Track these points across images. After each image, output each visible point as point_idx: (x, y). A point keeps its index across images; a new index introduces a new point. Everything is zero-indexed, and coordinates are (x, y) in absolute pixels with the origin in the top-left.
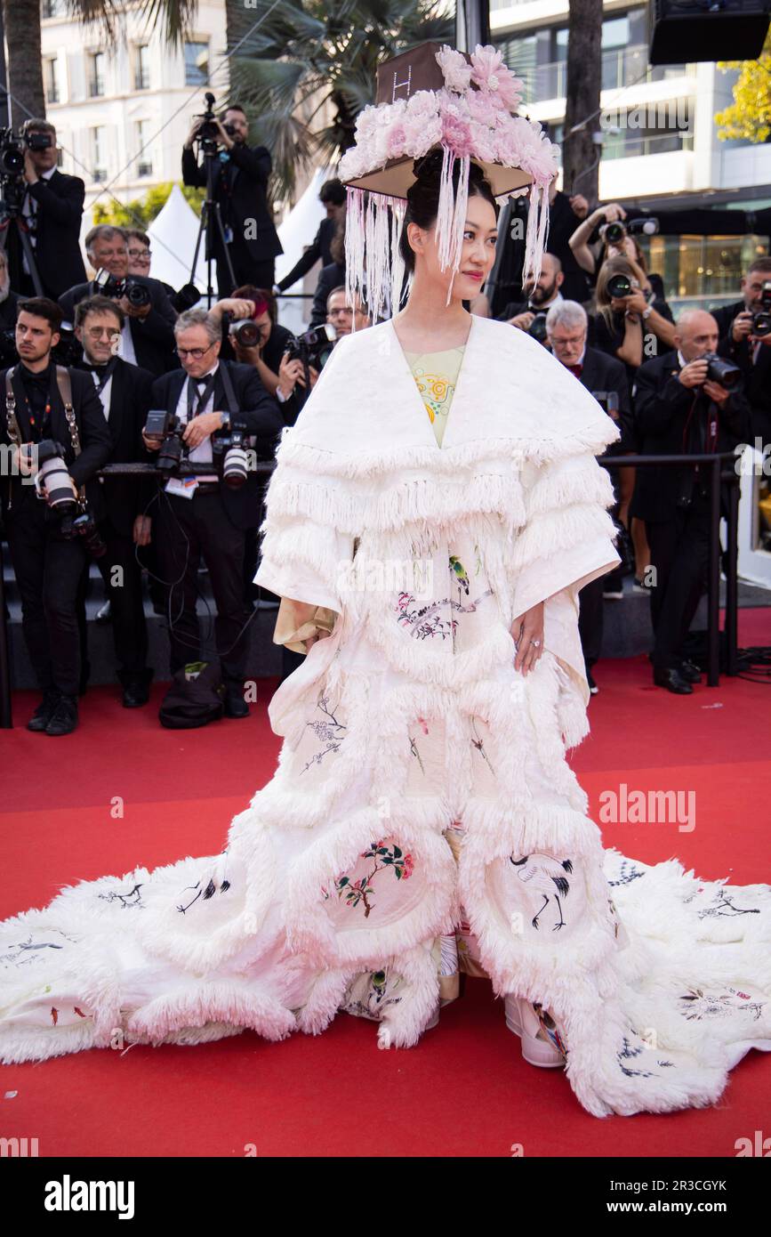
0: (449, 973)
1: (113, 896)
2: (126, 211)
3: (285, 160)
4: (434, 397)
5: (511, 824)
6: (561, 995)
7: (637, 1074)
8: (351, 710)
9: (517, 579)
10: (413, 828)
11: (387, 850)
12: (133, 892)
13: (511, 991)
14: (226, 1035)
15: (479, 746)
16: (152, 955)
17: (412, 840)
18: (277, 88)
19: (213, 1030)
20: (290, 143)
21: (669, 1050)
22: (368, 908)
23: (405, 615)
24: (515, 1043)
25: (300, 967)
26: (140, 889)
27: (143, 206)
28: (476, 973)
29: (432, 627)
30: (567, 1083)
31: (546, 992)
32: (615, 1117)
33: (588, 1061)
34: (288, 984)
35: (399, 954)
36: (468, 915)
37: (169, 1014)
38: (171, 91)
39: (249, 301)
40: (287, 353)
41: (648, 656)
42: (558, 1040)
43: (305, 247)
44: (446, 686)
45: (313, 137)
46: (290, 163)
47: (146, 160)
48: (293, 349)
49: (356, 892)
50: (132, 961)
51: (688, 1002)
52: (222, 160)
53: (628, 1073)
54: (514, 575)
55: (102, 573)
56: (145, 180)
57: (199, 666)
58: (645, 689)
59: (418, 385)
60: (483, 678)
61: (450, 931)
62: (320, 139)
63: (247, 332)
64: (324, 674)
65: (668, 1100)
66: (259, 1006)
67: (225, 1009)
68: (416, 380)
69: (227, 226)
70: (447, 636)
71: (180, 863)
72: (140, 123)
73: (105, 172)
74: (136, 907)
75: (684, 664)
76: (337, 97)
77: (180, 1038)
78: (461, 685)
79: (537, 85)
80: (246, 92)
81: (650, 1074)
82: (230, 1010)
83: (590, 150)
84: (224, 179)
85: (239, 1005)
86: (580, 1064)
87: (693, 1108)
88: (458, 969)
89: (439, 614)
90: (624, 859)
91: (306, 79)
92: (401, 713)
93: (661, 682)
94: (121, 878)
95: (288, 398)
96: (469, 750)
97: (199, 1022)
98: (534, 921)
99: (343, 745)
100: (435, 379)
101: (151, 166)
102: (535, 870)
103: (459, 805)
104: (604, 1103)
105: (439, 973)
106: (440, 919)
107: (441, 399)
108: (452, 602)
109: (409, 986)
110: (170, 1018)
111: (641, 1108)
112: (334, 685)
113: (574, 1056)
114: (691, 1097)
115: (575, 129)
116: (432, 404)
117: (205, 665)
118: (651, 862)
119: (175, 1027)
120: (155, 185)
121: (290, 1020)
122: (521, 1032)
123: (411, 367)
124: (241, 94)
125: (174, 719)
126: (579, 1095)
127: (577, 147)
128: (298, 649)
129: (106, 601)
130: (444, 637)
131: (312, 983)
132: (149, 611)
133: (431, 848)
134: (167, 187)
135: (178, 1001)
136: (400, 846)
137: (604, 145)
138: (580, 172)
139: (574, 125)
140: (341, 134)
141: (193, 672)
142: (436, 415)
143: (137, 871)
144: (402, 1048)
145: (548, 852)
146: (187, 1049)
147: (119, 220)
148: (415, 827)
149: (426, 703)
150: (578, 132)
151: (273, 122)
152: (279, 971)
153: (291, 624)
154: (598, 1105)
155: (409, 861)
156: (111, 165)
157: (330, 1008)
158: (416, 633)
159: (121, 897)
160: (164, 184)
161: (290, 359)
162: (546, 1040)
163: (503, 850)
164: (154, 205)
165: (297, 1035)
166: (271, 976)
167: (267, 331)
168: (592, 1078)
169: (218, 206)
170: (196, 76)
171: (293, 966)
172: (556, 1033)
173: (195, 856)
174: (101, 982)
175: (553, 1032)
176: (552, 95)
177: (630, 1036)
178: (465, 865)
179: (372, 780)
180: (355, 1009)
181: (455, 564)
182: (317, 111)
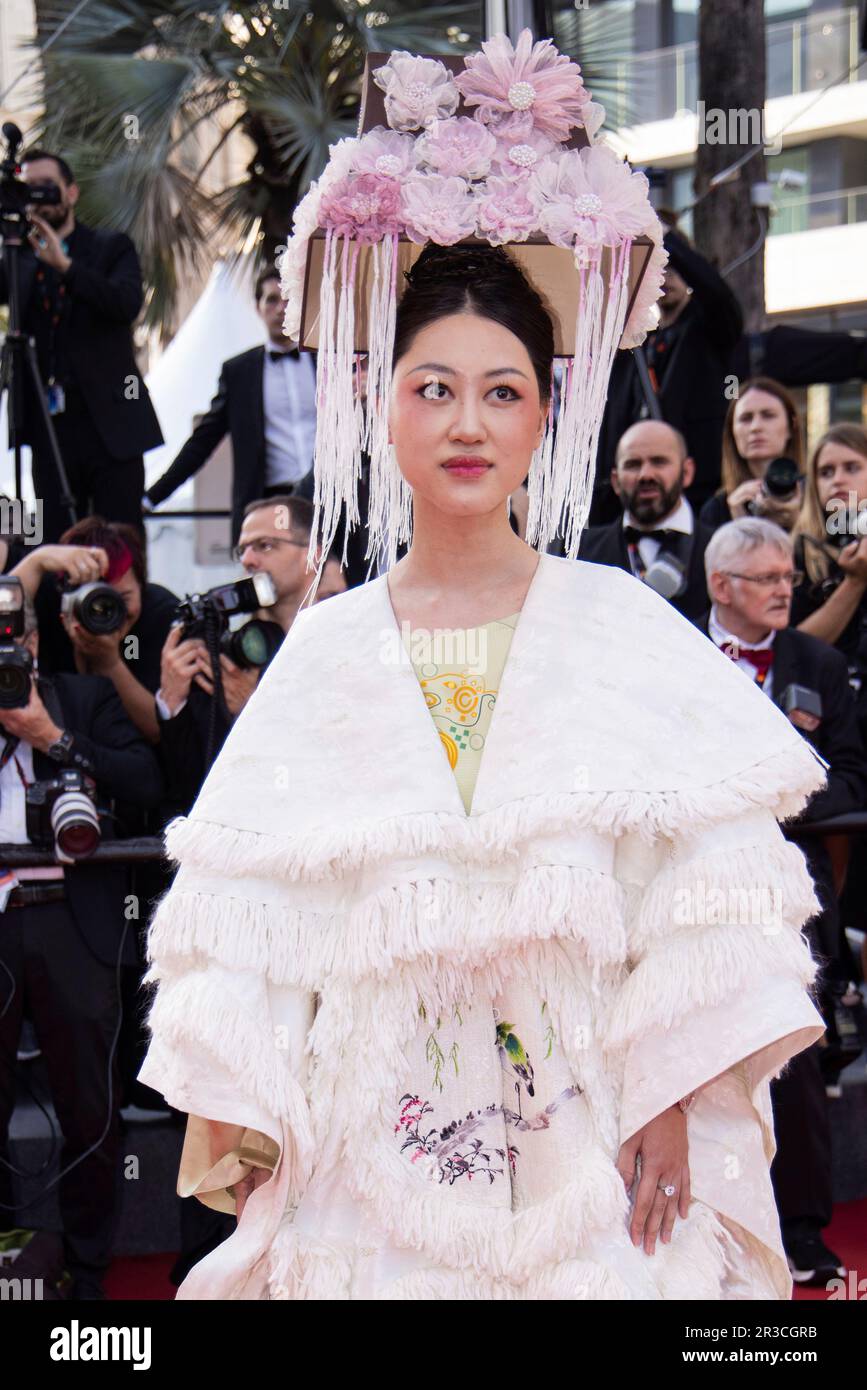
3: (157, 249)
4: (455, 716)
9: (623, 1065)
18: (137, 111)
20: (165, 217)
23: (415, 1138)
29: (468, 1159)
39: (94, 550)
40: (177, 626)
43: (196, 417)
45: (208, 203)
46: (165, 255)
48: (189, 618)
52: (39, 258)
54: (615, 1058)
57: (19, 1235)
59: (425, 694)
60: (566, 1256)
62: (223, 207)
63: (97, 608)
64: (264, 1255)
68: (423, 685)
69: (51, 382)
70: (497, 1176)
76: (253, 125)
78: (527, 1272)
79: (636, 96)
80: (77, 119)
83: (746, 218)
84: (42, 292)
89: (479, 1134)
91: (193, 89)
95: (177, 712)
100: (456, 680)
107: (470, 720)
108: (505, 1112)
112: (284, 1273)
115: (718, 179)
116: (453, 729)
117: (31, 1235)
124: (65, 123)
127: (722, 214)
128: (224, 1206)
130: (492, 1179)
137: (774, 207)
138: (729, 261)
139: (714, 171)
140: (264, 195)
141: (8, 1247)
142: (461, 751)
150: (723, 185)
151: (133, 176)
153: (205, 1155)
158: (437, 1172)
161: (182, 639)
167: (134, 603)
169: (32, 343)
176: (667, 110)
181: (506, 1038)
182: (209, 160)
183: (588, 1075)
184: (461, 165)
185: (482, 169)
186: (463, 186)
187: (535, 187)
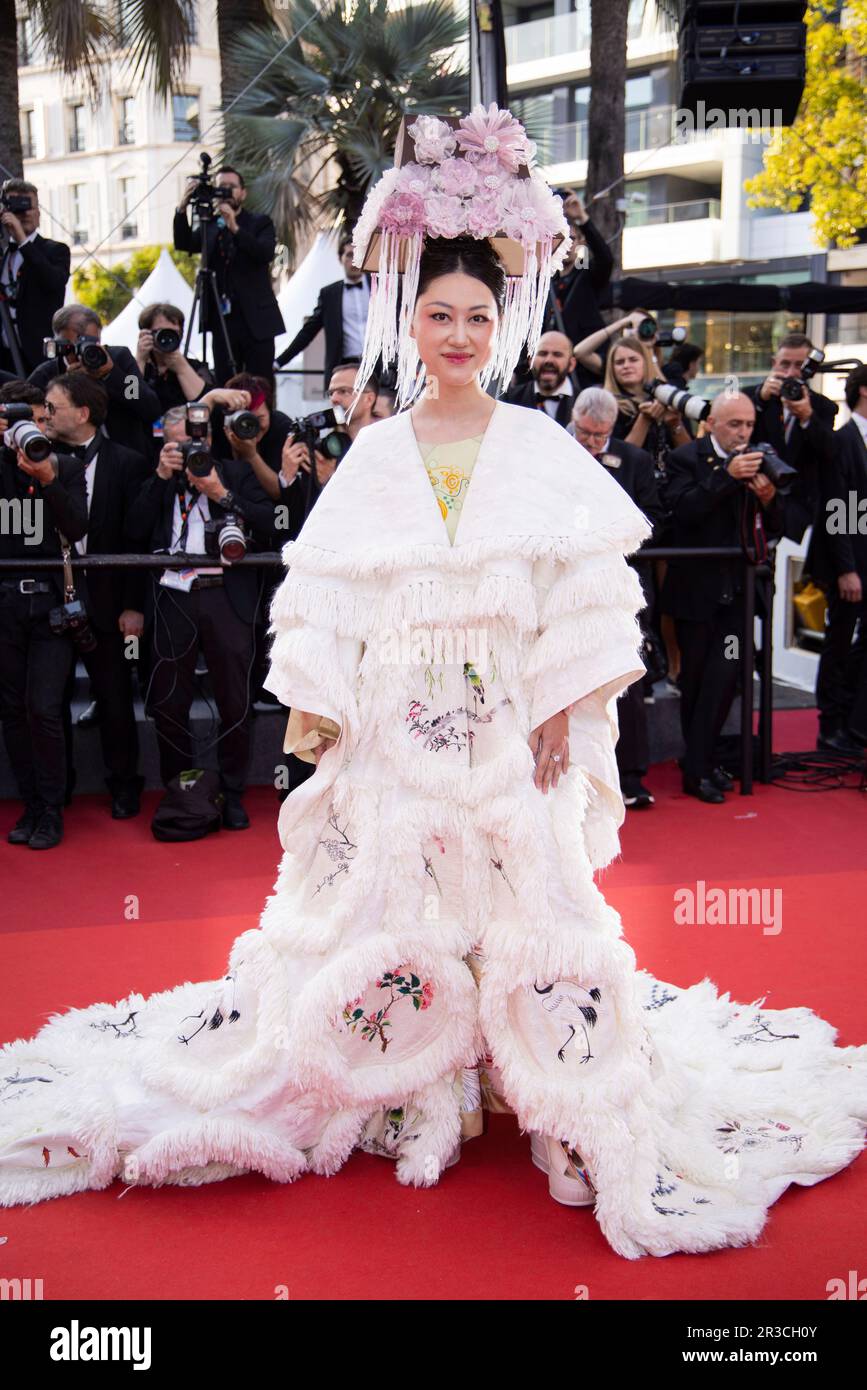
0: (470, 1109)
1: (106, 1025)
2: (109, 276)
3: (285, 225)
4: (447, 490)
5: (533, 951)
6: (588, 1133)
7: (672, 1212)
8: (360, 827)
9: (533, 688)
10: (431, 954)
11: (403, 979)
12: (128, 1021)
13: (535, 1128)
14: (232, 1175)
15: (499, 866)
16: (151, 1088)
17: (431, 968)
18: (277, 147)
19: (217, 1169)
20: (290, 206)
21: (706, 1187)
22: (385, 1042)
23: (417, 725)
24: (542, 1180)
25: (312, 1107)
26: (135, 1017)
27: (127, 271)
28: (500, 1109)
29: (446, 738)
30: (597, 1225)
31: (572, 1129)
32: (649, 1258)
33: (619, 1202)
34: (298, 1124)
35: (420, 1090)
36: (490, 1047)
37: (170, 1150)
38: (158, 147)
39: (244, 392)
40: (291, 435)
41: (676, 761)
42: (586, 1179)
43: (305, 318)
44: (460, 801)
45: (315, 200)
46: (290, 228)
47: (131, 221)
48: (298, 431)
49: (372, 1026)
50: (129, 1097)
51: (724, 1135)
52: (220, 226)
53: (663, 1212)
54: (529, 684)
55: (88, 671)
56: (130, 243)
57: (195, 773)
58: (675, 798)
59: (430, 478)
60: (500, 793)
61: (474, 1064)
62: (323, 202)
63: (244, 424)
64: (330, 787)
65: (704, 1239)
66: (267, 1147)
67: (228, 1148)
68: (429, 472)
69: (224, 296)
70: (462, 747)
71: (177, 989)
72: (124, 180)
73: (86, 233)
74: (132, 1036)
75: (716, 771)
76: (341, 157)
77: (183, 1178)
78: (478, 802)
79: (554, 149)
80: (243, 151)
81: (685, 1212)
82: (234, 1149)
83: (613, 217)
84: (221, 245)
85: (244, 1146)
86: (610, 1205)
87: (731, 1247)
88: (482, 1105)
89: (453, 724)
90: (655, 981)
91: (308, 137)
92: (413, 829)
93: (691, 790)
94: (114, 1005)
95: (290, 484)
96: (488, 870)
97: (201, 1161)
98: (560, 1053)
99: (352, 865)
100: (448, 470)
101: (136, 227)
102: (561, 998)
103: (478, 929)
104: (637, 1244)
105: (461, 1109)
106: (462, 1051)
107: (455, 493)
108: (468, 712)
109: (429, 1122)
110: (171, 1154)
111: (677, 1248)
113: (604, 1198)
114: (729, 1236)
115: (598, 196)
116: (445, 498)
117: (201, 773)
118: (685, 984)
119: (176, 1166)
120: (142, 248)
121: (300, 1161)
122: (548, 1168)
123: (424, 460)
124: (236, 153)
125: (169, 831)
126: (609, 1238)
127: (600, 213)
128: (309, 759)
129: (91, 701)
130: (459, 749)
131: (325, 1121)
132: (140, 714)
133: (452, 975)
134: (154, 250)
135: (180, 1137)
136: (418, 974)
137: (628, 213)
139: (596, 191)
140: (346, 196)
141: (188, 780)
142: (449, 510)
143: (132, 997)
144: (421, 1188)
145: (574, 980)
146: (190, 1191)
147: (101, 285)
148: (434, 953)
149: (440, 821)
150: (600, 199)
151: (273, 183)
152: (290, 1110)
153: (299, 731)
154: (631, 1245)
155: (427, 990)
156: (93, 227)
157: (344, 1149)
158: (429, 744)
159: (114, 1026)
160: (151, 247)
161: (294, 443)
162: (575, 1178)
163: (526, 978)
164: (139, 270)
165: (308, 1177)
166: (280, 1116)
167: (265, 422)
168: (622, 1219)
169: (214, 274)
170: (186, 131)
171: (304, 1105)
172: (585, 1171)
173: (194, 981)
174: (96, 1119)
175: (581, 1170)
176: (571, 156)
177: (665, 1174)
178: (488, 991)
179: (385, 904)
180: (370, 1146)
181: (469, 672)
182: (317, 175)
183: (514, 693)
184: (458, 189)
185: (470, 192)
186: (459, 201)
187: (500, 203)
